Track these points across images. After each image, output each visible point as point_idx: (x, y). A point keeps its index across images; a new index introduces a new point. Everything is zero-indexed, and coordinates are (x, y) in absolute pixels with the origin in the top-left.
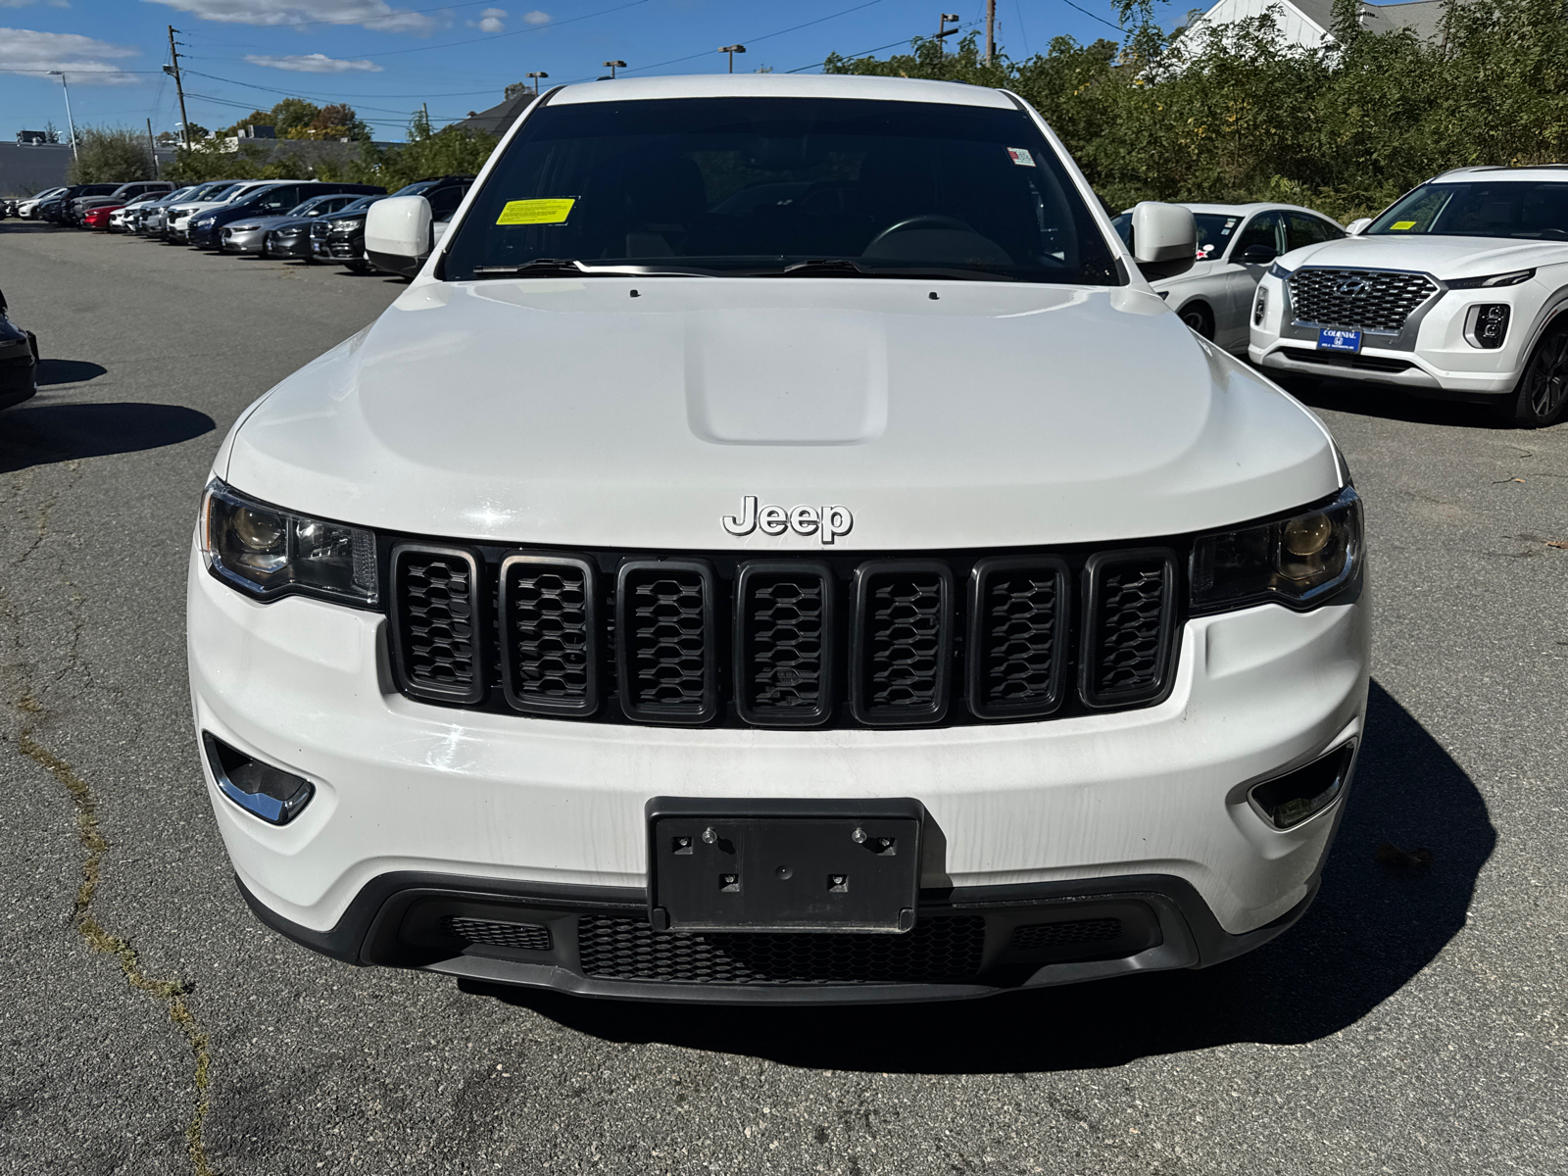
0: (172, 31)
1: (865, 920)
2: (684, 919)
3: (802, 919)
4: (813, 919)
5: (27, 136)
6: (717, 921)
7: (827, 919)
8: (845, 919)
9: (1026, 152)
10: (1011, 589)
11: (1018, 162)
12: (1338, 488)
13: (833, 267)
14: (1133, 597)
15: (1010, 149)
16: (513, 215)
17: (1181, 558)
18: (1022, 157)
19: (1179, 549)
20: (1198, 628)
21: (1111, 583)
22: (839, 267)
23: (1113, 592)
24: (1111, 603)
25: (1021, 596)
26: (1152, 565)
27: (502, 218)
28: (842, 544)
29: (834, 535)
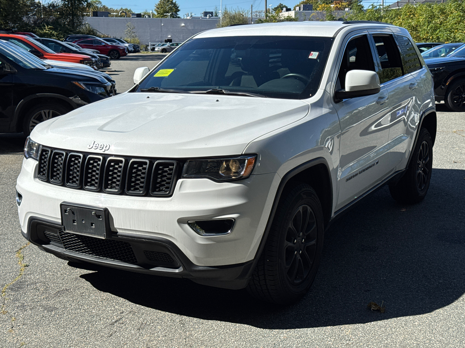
1: (98, 235)
2: (68, 230)
3: (87, 233)
4: (89, 233)
5: (206, 14)
6: (73, 231)
7: (92, 234)
8: (95, 234)
9: (317, 53)
10: (138, 166)
11: (310, 57)
12: (240, 154)
13: (218, 91)
14: (166, 171)
15: (312, 53)
16: (159, 74)
17: (181, 164)
18: (314, 55)
19: (181, 161)
20: (180, 181)
21: (161, 167)
22: (220, 91)
23: (161, 169)
24: (160, 172)
25: (140, 168)
26: (172, 164)
27: (156, 74)
28: (106, 152)
29: (105, 150)
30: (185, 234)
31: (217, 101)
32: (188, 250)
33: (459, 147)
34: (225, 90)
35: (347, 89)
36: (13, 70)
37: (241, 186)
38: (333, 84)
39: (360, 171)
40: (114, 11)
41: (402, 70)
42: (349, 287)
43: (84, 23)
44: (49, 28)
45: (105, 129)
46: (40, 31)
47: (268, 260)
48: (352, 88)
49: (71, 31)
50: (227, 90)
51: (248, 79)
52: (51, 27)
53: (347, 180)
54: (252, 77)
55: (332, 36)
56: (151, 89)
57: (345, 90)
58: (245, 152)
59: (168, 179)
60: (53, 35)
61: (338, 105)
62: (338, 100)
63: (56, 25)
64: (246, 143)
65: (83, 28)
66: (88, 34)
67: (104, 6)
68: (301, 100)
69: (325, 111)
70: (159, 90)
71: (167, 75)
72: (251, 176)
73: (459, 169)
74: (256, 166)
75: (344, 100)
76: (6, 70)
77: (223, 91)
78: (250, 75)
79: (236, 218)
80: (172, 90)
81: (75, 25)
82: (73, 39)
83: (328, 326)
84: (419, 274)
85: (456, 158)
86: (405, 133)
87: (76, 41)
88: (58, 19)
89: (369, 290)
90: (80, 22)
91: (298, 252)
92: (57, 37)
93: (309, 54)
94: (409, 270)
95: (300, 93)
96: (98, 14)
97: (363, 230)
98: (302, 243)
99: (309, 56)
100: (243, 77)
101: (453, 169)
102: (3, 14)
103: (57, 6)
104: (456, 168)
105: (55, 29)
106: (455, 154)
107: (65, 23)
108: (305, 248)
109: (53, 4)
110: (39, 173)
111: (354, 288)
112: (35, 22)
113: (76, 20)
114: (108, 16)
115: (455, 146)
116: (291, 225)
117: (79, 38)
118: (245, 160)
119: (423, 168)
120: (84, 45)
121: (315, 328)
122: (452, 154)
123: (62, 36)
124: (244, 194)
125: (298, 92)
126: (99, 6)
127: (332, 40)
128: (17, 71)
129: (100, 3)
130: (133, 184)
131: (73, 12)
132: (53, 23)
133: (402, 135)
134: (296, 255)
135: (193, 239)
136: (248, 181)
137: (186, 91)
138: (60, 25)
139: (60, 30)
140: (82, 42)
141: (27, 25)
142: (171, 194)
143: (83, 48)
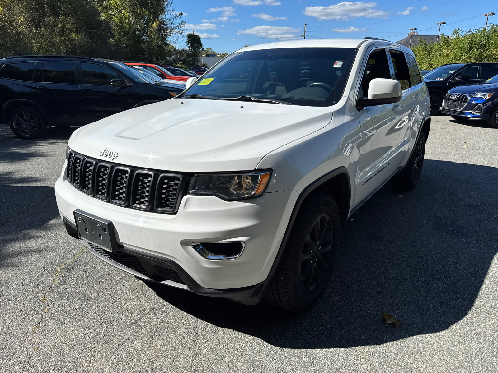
0: (305, 24)
1: (106, 247)
2: (83, 237)
3: (98, 243)
6: (87, 239)
9: (342, 63)
10: (144, 178)
11: (335, 66)
12: (253, 169)
13: (247, 98)
14: (172, 186)
15: (337, 62)
16: (202, 82)
17: (188, 178)
18: (339, 64)
19: (188, 176)
20: (185, 197)
21: (166, 181)
22: (248, 98)
23: (166, 184)
24: (165, 186)
25: (146, 180)
26: (178, 179)
27: (200, 83)
28: (115, 161)
29: (113, 158)
30: (189, 257)
31: (242, 107)
32: (193, 273)
33: (433, 142)
34: (253, 97)
35: (370, 97)
36: (130, 84)
37: (252, 205)
38: (356, 92)
39: (375, 173)
40: (218, 54)
41: (410, 82)
42: (361, 287)
43: (200, 61)
44: (181, 63)
45: (122, 135)
46: (176, 65)
47: (282, 278)
48: (375, 95)
49: (193, 65)
50: (255, 97)
51: (280, 89)
52: (182, 63)
53: (364, 183)
54: (284, 87)
55: (355, 47)
56: (192, 95)
57: (367, 98)
58: (258, 167)
59: (173, 194)
60: (183, 67)
61: (360, 112)
62: (360, 107)
63: (184, 62)
64: (261, 157)
65: (199, 64)
66: (202, 67)
67: (213, 52)
68: (324, 107)
69: (346, 118)
70: (198, 97)
71: (207, 83)
72: (264, 194)
73: (437, 160)
74: (270, 183)
75: (365, 108)
76: (126, 84)
77: (251, 98)
78: (283, 85)
79: (245, 241)
80: (208, 97)
81: (196, 61)
82: (193, 70)
83: (342, 347)
84: (425, 272)
85: (432, 150)
86: (411, 137)
87: (194, 71)
88: (186, 58)
89: (380, 293)
90: (198, 60)
91: (314, 260)
92: (185, 68)
93: (333, 63)
94: (416, 266)
95: (324, 100)
96: (209, 56)
97: (370, 216)
98: (319, 250)
99: (333, 65)
100: (277, 87)
101: (432, 159)
102: (155, 55)
103: (186, 51)
104: (435, 159)
105: (184, 64)
106: (431, 147)
107: (190, 60)
108: (322, 254)
109: (184, 49)
110: (68, 176)
111: (366, 287)
112: (174, 60)
113: (196, 59)
114: (214, 57)
115: (430, 141)
116: (308, 238)
117: (196, 69)
118: (259, 176)
119: (417, 162)
120: (199, 73)
121: (328, 349)
122: (429, 147)
123: (188, 68)
124: (256, 215)
125: (322, 100)
126: (211, 51)
127: (355, 50)
128: (133, 84)
129: (211, 49)
130: (138, 197)
131: (194, 54)
132: (183, 61)
133: (408, 138)
134: (312, 264)
135: (198, 262)
136: (261, 200)
137: (219, 97)
138: (187, 62)
139: (186, 65)
140: (197, 71)
141: (169, 61)
142: (176, 211)
143: (198, 74)
